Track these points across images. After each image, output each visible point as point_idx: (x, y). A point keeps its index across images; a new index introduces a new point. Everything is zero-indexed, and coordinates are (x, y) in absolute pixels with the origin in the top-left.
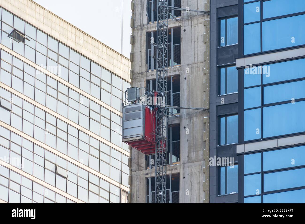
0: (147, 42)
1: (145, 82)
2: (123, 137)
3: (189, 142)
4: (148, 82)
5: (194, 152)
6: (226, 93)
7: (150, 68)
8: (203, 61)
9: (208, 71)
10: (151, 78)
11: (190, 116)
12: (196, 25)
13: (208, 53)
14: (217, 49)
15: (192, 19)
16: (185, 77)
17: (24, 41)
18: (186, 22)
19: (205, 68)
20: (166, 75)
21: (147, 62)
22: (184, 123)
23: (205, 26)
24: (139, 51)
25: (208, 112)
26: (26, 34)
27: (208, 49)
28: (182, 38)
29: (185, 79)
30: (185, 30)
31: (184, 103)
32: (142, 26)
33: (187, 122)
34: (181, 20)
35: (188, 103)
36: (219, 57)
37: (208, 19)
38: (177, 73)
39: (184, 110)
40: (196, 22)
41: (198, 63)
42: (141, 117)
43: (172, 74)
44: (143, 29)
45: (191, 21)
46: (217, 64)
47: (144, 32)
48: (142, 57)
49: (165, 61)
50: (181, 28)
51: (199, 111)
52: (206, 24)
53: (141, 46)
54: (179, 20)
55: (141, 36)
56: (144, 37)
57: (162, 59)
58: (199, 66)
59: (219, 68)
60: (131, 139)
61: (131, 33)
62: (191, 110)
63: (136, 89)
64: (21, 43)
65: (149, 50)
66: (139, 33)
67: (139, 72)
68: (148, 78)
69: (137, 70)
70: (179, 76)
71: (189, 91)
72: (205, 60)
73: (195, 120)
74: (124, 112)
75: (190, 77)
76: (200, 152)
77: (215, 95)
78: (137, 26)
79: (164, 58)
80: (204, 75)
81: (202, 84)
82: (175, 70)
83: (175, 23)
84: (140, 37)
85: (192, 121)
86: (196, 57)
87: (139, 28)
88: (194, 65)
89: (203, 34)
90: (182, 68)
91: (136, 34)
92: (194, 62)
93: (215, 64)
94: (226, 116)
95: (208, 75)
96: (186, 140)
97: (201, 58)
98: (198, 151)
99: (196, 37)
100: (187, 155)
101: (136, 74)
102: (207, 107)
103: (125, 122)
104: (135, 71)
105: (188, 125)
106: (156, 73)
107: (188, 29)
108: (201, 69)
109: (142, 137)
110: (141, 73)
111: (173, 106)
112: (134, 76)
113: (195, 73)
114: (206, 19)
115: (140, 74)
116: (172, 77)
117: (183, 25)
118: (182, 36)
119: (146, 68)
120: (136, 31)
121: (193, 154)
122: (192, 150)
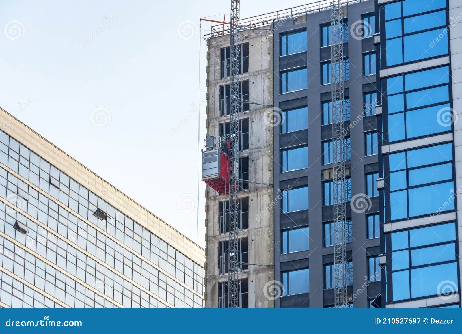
0: (219, 210)
1: (218, 244)
2: (203, 177)
3: (256, 293)
4: (220, 243)
5: (260, 302)
6: (288, 252)
7: (222, 232)
8: (268, 225)
9: (272, 234)
10: (223, 240)
11: (257, 272)
12: (262, 196)
13: (272, 219)
14: (280, 215)
15: (258, 191)
16: (252, 239)
17: (106, 219)
18: (253, 194)
19: (269, 232)
20: (236, 238)
21: (219, 227)
22: (252, 278)
23: (269, 196)
24: (212, 218)
25: (273, 268)
26: (107, 213)
27: (272, 215)
28: (250, 207)
29: (253, 240)
30: (252, 200)
31: (251, 260)
32: (215, 197)
33: (254, 277)
34: (249, 192)
35: (255, 261)
36: (282, 222)
37: (272, 191)
38: (245, 236)
39: (252, 266)
40: (262, 193)
41: (264, 227)
42: (218, 160)
43: (241, 237)
44: (216, 199)
45: (258, 192)
46: (280, 228)
47: (217, 201)
48: (215, 223)
49: (236, 225)
50: (249, 198)
51: (265, 267)
52: (270, 195)
53: (215, 213)
54: (247, 192)
55: (215, 205)
56: (217, 206)
57: (234, 223)
58: (264, 230)
59: (282, 231)
60: (209, 178)
61: (206, 202)
62: (258, 266)
63: (213, 138)
64: (104, 221)
65: (221, 217)
66: (213, 203)
67: (212, 235)
68: (220, 241)
69: (211, 233)
70: (247, 239)
71: (256, 251)
72: (270, 225)
73: (261, 275)
74: (203, 163)
75: (257, 239)
76: (265, 302)
77: (279, 254)
78: (211, 197)
79: (235, 222)
80: (269, 237)
81: (267, 245)
82: (244, 233)
83: (243, 194)
84: (213, 206)
85: (258, 276)
86: (262, 222)
87: (213, 198)
88: (260, 229)
89: (268, 203)
90: (250, 231)
91: (210, 204)
92: (259, 226)
93: (278, 229)
94: (288, 271)
95: (273, 237)
96: (254, 291)
97: (266, 223)
98: (264, 301)
99: (262, 206)
100: (254, 304)
101: (210, 237)
102: (272, 264)
103: (204, 165)
104: (209, 235)
105: (255, 279)
106: (228, 235)
107: (255, 199)
108: (266, 233)
109: (219, 176)
110: (215, 237)
111: (242, 262)
112: (208, 239)
113: (261, 236)
114: (271, 191)
115: (213, 236)
116: (241, 239)
117: (250, 195)
118: (249, 205)
119: (219, 232)
120: (210, 201)
121: (259, 303)
122: (259, 300)
